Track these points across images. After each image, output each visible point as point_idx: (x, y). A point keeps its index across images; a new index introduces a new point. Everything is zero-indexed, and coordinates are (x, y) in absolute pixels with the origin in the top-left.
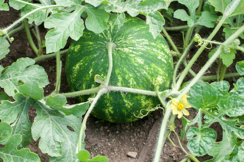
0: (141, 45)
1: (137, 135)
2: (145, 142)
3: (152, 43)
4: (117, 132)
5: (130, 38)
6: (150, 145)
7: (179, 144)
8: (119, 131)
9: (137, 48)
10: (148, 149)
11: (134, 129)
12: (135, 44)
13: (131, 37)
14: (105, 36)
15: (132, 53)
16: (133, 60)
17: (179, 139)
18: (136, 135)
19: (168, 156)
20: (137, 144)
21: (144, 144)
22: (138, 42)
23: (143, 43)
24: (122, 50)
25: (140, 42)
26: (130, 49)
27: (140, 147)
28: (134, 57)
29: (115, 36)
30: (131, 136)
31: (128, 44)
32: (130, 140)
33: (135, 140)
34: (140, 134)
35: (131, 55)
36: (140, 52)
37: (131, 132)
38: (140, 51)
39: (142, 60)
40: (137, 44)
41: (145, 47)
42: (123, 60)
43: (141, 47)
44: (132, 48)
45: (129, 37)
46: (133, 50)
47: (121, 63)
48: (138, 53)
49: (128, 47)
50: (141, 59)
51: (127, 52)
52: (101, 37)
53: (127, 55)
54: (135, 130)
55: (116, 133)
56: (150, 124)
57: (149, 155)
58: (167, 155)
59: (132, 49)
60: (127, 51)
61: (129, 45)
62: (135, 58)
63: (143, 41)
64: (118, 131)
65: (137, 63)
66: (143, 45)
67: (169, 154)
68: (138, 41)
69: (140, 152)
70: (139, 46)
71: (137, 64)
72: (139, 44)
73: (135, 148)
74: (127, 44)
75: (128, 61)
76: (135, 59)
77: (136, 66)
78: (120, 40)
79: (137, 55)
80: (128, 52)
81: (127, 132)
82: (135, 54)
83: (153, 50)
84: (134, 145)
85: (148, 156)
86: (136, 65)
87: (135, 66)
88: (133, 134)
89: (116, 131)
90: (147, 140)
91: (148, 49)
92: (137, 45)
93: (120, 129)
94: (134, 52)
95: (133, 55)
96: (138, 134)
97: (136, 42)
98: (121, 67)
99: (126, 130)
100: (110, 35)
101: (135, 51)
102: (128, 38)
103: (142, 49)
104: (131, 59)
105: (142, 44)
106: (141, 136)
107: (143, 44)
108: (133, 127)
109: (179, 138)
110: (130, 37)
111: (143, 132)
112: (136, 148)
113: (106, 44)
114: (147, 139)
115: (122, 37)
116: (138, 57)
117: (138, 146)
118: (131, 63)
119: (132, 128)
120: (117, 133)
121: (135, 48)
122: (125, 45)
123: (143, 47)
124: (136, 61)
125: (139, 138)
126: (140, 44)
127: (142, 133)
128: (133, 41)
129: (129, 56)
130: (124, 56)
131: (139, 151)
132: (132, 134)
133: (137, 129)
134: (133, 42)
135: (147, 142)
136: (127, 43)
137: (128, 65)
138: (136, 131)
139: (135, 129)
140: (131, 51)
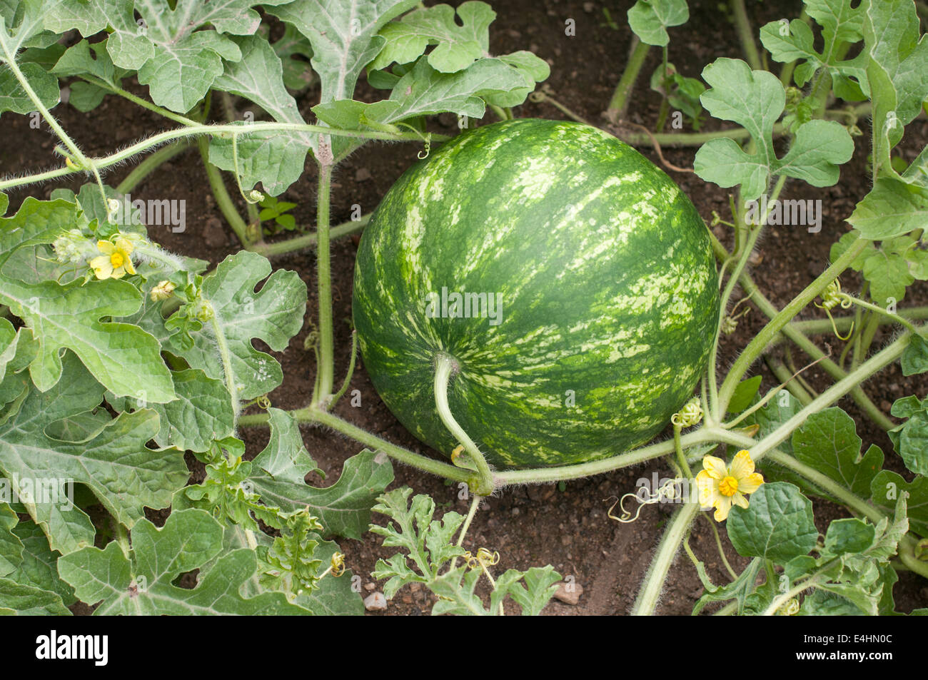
0: (535, 356)
1: (580, 521)
2: (608, 547)
3: (572, 327)
4: (516, 511)
5: (494, 340)
6: (625, 558)
7: (720, 556)
8: (520, 507)
9: (525, 368)
10: (618, 574)
11: (570, 501)
12: (515, 356)
13: (497, 338)
14: (420, 333)
15: (516, 390)
16: (523, 406)
17: (717, 537)
18: (576, 521)
19: (682, 598)
20: (582, 552)
21: (603, 555)
22: (524, 349)
23: (542, 344)
24: (482, 383)
25: (531, 344)
26: (504, 378)
27: (591, 565)
28: (523, 398)
29: (449, 335)
30: (561, 526)
31: (493, 363)
32: (559, 539)
33: (573, 540)
34: (589, 518)
35: (512, 396)
36: (538, 380)
37: (562, 511)
38: (537, 377)
39: (551, 398)
40: (522, 354)
41: (550, 355)
42: (492, 413)
43: (538, 360)
44: (508, 373)
45: (489, 339)
46: (514, 379)
47: (491, 422)
48: (533, 385)
49: (497, 373)
50: (547, 398)
51: (497, 389)
52: (409, 337)
53: (498, 398)
54: (575, 504)
55: (511, 514)
56: (625, 482)
57: (619, 593)
58: (680, 593)
59: (509, 377)
60: (497, 384)
61: (498, 366)
62: (528, 400)
63: (541, 337)
64: (516, 506)
65: (540, 410)
66: (543, 351)
67: (686, 592)
68: (523, 345)
69: (591, 583)
70: (529, 360)
71: (541, 413)
72: (526, 354)
73: (575, 568)
74: (489, 361)
75: (508, 413)
76: (528, 405)
77: (540, 420)
78: (467, 348)
79: (530, 392)
80: (501, 387)
81: (546, 511)
82: (523, 390)
83: (584, 349)
84: (570, 557)
85: (618, 596)
86: (539, 416)
87: (536, 421)
88: (568, 518)
89: (513, 506)
90: (615, 540)
91: (565, 358)
92: (520, 359)
93: (524, 499)
94: (519, 385)
95: (520, 395)
96: (584, 519)
97: (515, 351)
98: (494, 431)
99: (543, 505)
100: (434, 331)
101: (520, 382)
102: (489, 343)
103: (542, 366)
104: (516, 405)
105: (539, 349)
106: (593, 525)
107: (543, 348)
108: (567, 494)
109: (719, 534)
110: (493, 336)
111: (601, 511)
112: (578, 568)
113: (431, 358)
114: (613, 535)
115: (470, 340)
116: (538, 393)
117: (584, 561)
118: (521, 416)
119: (565, 497)
120: (515, 516)
121: (518, 373)
122: (485, 366)
123: (543, 358)
124: (534, 407)
125: (586, 532)
126: (531, 351)
127: (596, 515)
128: (508, 348)
129: (508, 399)
130: (491, 400)
131: (588, 581)
132: (563, 516)
133: (581, 502)
134: (508, 352)
135: (615, 548)
136: (491, 359)
137: (515, 424)
138: (579, 508)
139: (573, 502)
140: (508, 384)
